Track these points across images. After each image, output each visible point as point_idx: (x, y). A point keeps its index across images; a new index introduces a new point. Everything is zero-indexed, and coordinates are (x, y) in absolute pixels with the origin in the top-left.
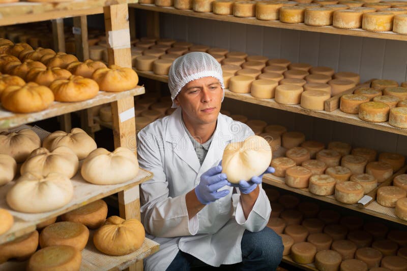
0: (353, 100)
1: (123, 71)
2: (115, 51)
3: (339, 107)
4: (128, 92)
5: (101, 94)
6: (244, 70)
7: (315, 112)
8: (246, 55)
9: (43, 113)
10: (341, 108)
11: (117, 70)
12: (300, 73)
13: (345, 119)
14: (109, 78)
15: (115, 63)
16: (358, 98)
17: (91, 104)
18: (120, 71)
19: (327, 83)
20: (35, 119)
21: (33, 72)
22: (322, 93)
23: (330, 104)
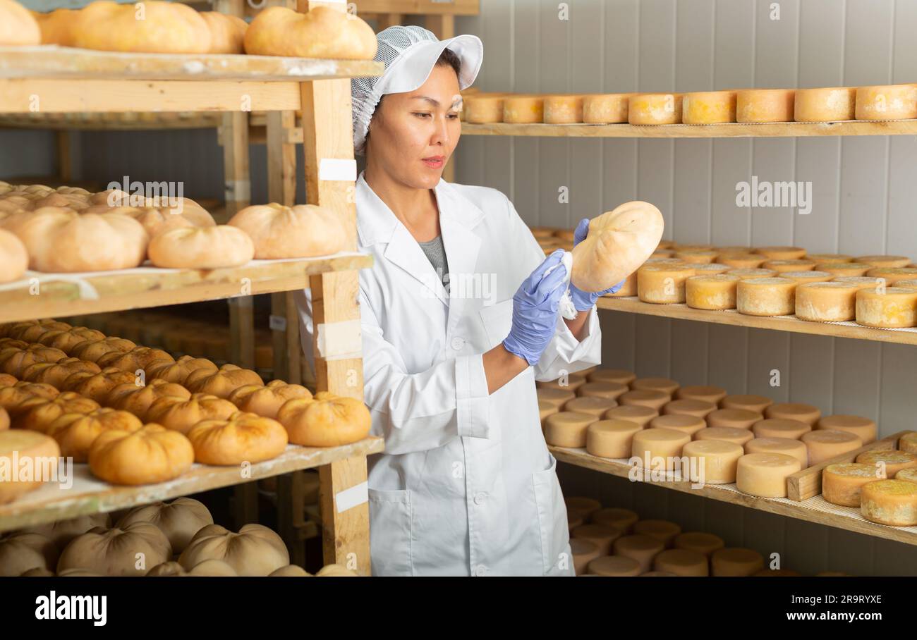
0: (849, 475)
1: (341, 404)
2: (328, 364)
3: (819, 490)
4: (349, 447)
5: (292, 450)
6: (621, 407)
7: (768, 502)
8: (632, 378)
9: (169, 486)
10: (824, 493)
11: (329, 402)
12: (742, 415)
13: (831, 516)
14: (310, 419)
15: (329, 388)
16: (860, 472)
17: (269, 471)
18: (335, 404)
19: (800, 439)
20: (152, 497)
21: (161, 405)
22: (783, 461)
23: (798, 485)
